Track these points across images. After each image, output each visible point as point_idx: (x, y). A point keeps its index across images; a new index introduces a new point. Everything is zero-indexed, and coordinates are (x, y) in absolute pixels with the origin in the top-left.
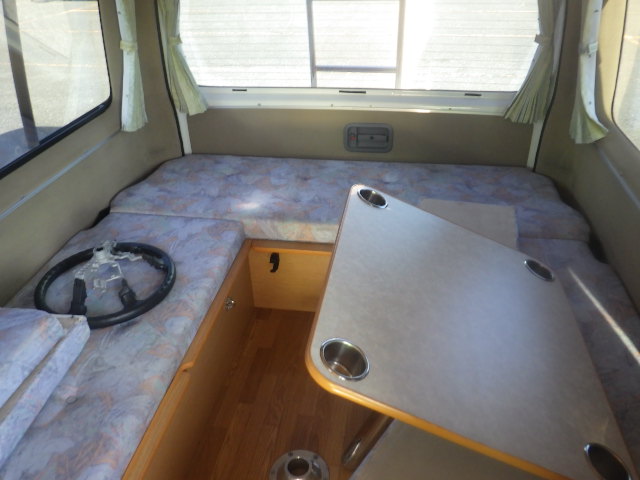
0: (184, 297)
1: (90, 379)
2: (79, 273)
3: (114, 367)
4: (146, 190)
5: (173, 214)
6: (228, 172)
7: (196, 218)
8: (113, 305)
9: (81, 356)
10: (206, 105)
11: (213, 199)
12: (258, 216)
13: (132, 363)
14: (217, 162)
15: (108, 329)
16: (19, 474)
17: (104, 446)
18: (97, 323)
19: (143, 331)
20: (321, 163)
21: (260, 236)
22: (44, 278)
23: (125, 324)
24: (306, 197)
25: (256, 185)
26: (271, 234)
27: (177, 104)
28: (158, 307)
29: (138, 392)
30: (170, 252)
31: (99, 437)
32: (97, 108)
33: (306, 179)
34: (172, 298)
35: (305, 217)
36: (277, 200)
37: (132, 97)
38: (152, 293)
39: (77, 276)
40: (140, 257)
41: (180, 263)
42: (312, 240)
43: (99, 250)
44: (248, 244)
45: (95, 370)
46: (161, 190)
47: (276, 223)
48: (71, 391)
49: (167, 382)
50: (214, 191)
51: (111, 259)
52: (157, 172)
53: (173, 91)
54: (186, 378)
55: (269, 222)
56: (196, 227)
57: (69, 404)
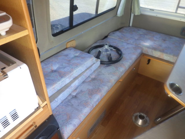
0: (124, 63)
1: (98, 75)
2: (100, 49)
3: (104, 74)
4: (118, 33)
5: (124, 41)
6: (141, 33)
7: (130, 44)
8: (105, 59)
9: (97, 69)
10: (141, 12)
11: (136, 40)
12: (148, 47)
13: (108, 75)
14: (139, 30)
15: (103, 65)
16: (80, 90)
17: (99, 91)
18: (102, 63)
19: (112, 68)
20: (171, 37)
21: (147, 53)
22: (91, 49)
23: (107, 65)
24: (164, 45)
25: (149, 39)
26: (150, 54)
27: (132, 11)
28: (117, 63)
29: (109, 82)
30: (122, 50)
31: (98, 89)
32: (112, 8)
33: (165, 40)
34: (120, 62)
35: (163, 51)
36: (155, 44)
37: (122, 7)
38: (116, 59)
39: (100, 50)
40: (115, 50)
41: (124, 54)
42: (163, 58)
43: (106, 45)
44: (143, 55)
45: (100, 73)
46: (122, 34)
47: (153, 51)
48: (93, 76)
49: (116, 82)
50: (136, 38)
51: (108, 48)
52: (121, 29)
53: (132, 7)
54: (120, 83)
55: (151, 50)
56: (130, 46)
57: (92, 79)
